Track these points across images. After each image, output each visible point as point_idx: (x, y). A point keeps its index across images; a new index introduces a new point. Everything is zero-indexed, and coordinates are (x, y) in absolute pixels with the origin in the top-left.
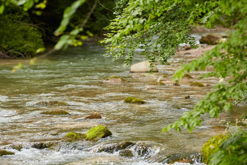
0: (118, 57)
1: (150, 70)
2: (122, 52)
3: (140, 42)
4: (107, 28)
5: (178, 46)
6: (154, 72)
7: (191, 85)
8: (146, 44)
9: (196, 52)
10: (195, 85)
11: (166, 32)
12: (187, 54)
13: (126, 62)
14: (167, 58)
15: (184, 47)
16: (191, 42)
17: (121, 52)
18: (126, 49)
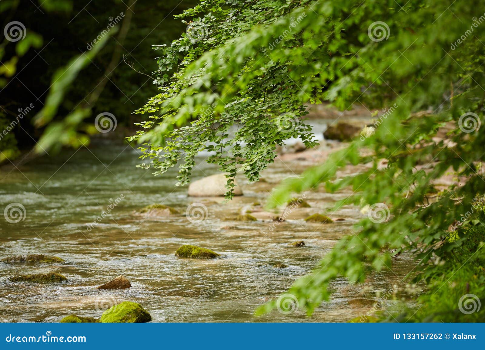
0: (165, 169)
1: (228, 192)
2: (173, 158)
3: (207, 138)
4: (140, 111)
5: (281, 145)
6: (235, 195)
7: (307, 221)
8: (218, 142)
9: (316, 156)
10: (316, 220)
11: (256, 115)
12: (300, 159)
13: (181, 178)
14: (258, 169)
15: (293, 147)
16: (304, 134)
17: (170, 158)
18: (180, 153)
